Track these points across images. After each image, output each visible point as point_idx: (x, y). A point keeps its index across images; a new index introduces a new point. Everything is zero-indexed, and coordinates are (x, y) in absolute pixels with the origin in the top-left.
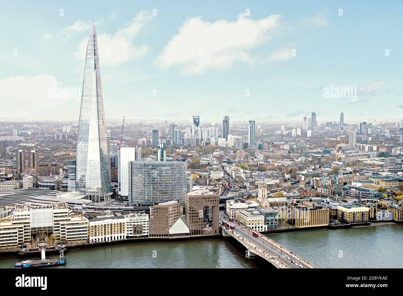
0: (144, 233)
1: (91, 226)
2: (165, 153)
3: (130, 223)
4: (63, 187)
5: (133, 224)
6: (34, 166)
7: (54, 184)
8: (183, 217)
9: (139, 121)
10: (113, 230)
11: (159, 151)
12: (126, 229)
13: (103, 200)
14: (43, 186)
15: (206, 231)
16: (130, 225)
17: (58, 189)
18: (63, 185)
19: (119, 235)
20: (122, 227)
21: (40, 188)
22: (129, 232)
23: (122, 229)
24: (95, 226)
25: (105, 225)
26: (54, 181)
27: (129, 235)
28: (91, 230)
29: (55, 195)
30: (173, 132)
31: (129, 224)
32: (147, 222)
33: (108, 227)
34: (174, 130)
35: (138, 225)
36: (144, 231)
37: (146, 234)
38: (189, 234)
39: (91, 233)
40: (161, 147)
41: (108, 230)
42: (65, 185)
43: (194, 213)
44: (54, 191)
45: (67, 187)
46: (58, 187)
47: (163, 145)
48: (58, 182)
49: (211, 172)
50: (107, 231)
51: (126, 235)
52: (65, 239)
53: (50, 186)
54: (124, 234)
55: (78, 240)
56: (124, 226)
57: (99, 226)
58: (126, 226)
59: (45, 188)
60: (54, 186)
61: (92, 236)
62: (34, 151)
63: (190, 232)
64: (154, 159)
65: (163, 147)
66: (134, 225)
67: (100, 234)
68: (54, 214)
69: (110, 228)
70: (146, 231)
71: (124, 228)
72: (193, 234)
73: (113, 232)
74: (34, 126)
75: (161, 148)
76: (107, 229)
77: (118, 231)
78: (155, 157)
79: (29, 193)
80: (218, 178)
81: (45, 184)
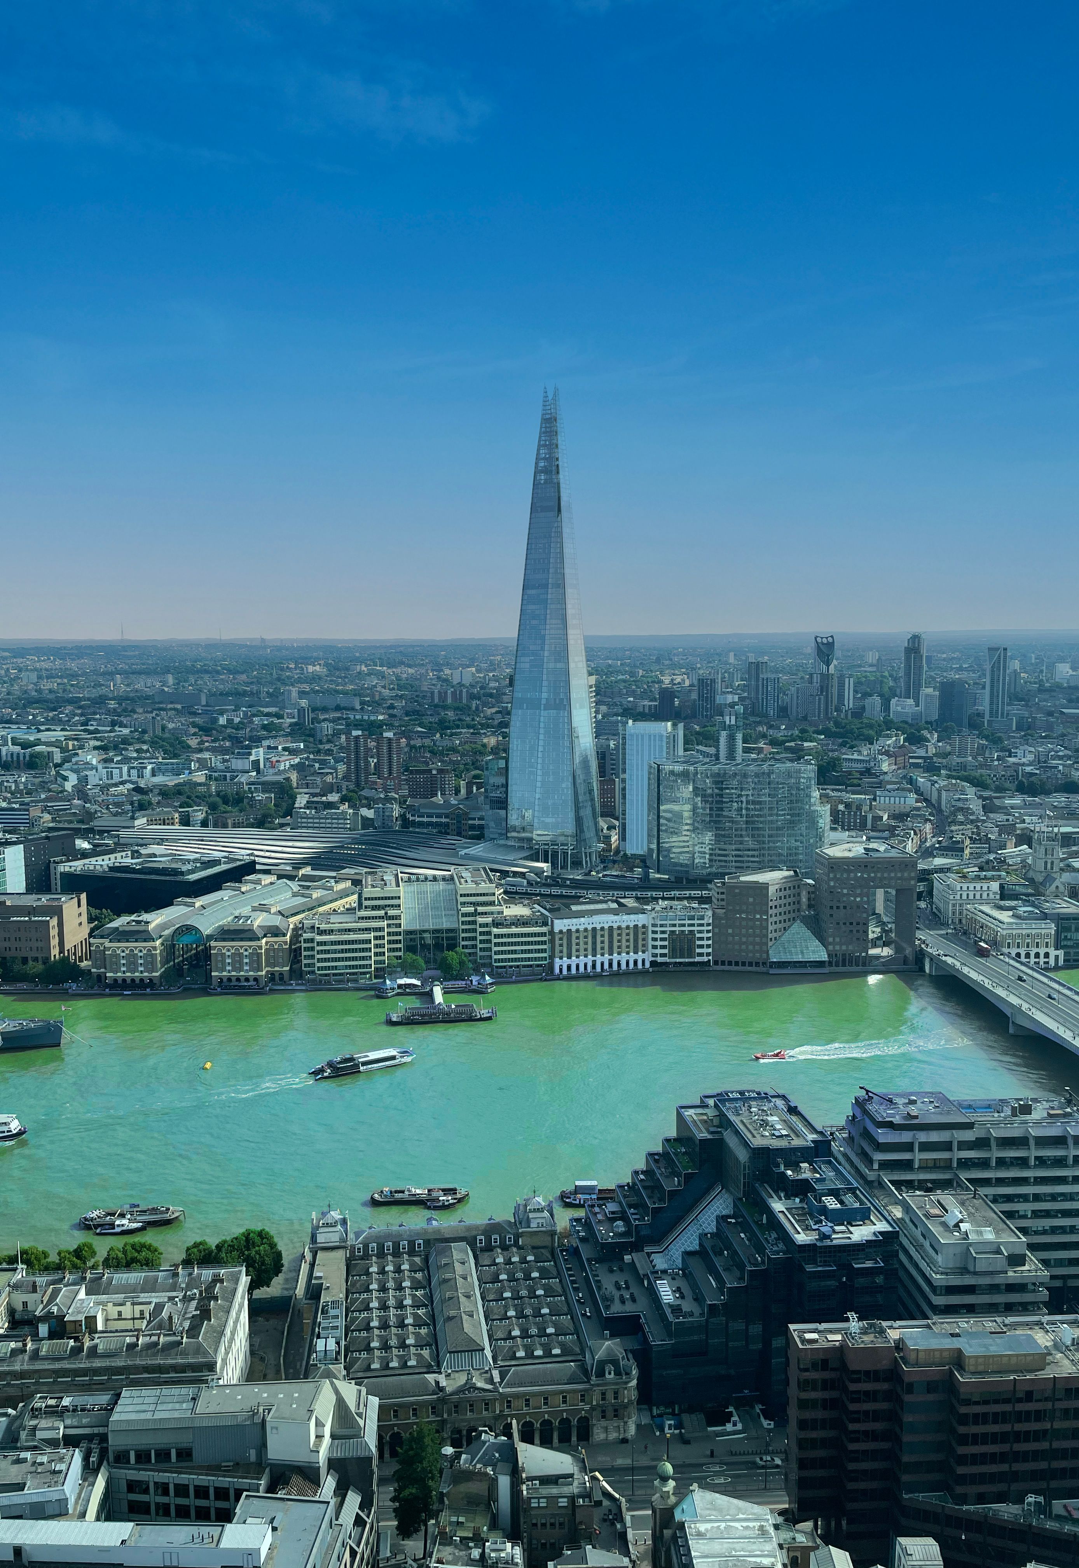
0: (701, 955)
1: (556, 930)
2: (741, 741)
3: (662, 926)
4: (472, 827)
5: (668, 929)
6: (390, 773)
7: (447, 820)
8: (809, 916)
9: (655, 652)
10: (616, 944)
11: (724, 735)
12: (651, 943)
13: (581, 863)
14: (421, 824)
15: (878, 957)
16: (663, 932)
17: (459, 834)
18: (470, 822)
19: (632, 957)
20: (640, 936)
21: (411, 829)
22: (659, 951)
23: (640, 943)
24: (569, 931)
25: (594, 929)
26: (447, 811)
27: (659, 959)
28: (557, 942)
29: (453, 847)
30: (757, 680)
31: (659, 929)
32: (708, 925)
33: (602, 936)
34: (761, 676)
35: (683, 931)
36: (698, 951)
37: (705, 959)
38: (827, 964)
39: (557, 949)
40: (728, 723)
41: (602, 942)
42: (477, 822)
43: (842, 907)
44: (449, 837)
45: (483, 828)
46: (458, 828)
47: (733, 718)
48: (458, 816)
49: (878, 793)
50: (599, 946)
51: (649, 958)
52: (491, 963)
53: (437, 825)
54: (645, 956)
55: (524, 966)
56: (644, 933)
57: (578, 931)
58: (651, 935)
59: (425, 831)
60: (447, 825)
61: (561, 958)
62: (389, 734)
63: (829, 955)
64: (707, 755)
65: (733, 722)
66: (673, 932)
67: (582, 952)
68: (461, 895)
69: (606, 939)
70: (705, 950)
71: (644, 940)
72: (837, 965)
73: (615, 949)
74: (378, 668)
75: (730, 726)
76: (599, 939)
77: (628, 947)
78: (712, 750)
79: (386, 842)
80: (897, 812)
81: (425, 819)
